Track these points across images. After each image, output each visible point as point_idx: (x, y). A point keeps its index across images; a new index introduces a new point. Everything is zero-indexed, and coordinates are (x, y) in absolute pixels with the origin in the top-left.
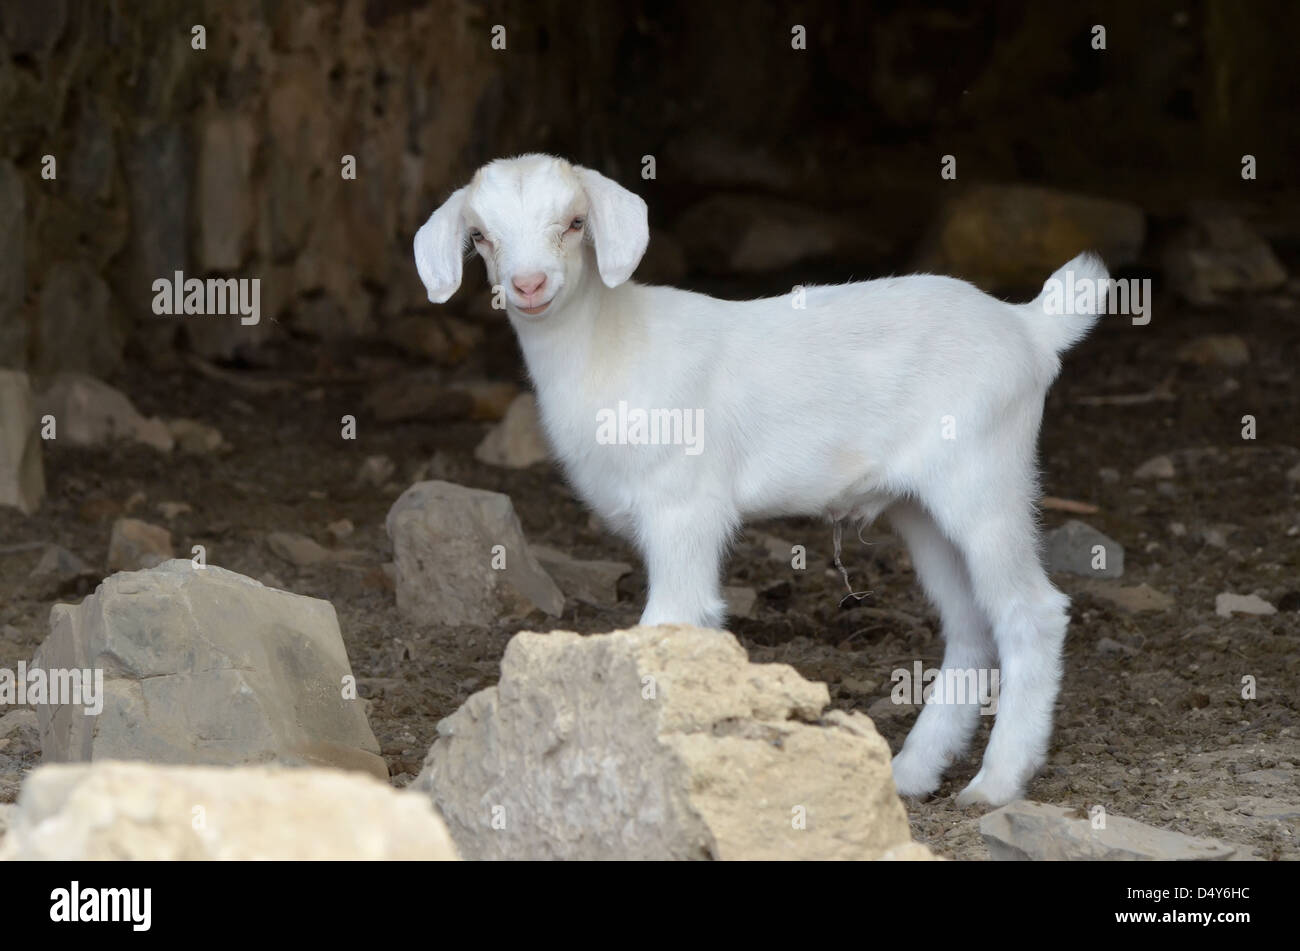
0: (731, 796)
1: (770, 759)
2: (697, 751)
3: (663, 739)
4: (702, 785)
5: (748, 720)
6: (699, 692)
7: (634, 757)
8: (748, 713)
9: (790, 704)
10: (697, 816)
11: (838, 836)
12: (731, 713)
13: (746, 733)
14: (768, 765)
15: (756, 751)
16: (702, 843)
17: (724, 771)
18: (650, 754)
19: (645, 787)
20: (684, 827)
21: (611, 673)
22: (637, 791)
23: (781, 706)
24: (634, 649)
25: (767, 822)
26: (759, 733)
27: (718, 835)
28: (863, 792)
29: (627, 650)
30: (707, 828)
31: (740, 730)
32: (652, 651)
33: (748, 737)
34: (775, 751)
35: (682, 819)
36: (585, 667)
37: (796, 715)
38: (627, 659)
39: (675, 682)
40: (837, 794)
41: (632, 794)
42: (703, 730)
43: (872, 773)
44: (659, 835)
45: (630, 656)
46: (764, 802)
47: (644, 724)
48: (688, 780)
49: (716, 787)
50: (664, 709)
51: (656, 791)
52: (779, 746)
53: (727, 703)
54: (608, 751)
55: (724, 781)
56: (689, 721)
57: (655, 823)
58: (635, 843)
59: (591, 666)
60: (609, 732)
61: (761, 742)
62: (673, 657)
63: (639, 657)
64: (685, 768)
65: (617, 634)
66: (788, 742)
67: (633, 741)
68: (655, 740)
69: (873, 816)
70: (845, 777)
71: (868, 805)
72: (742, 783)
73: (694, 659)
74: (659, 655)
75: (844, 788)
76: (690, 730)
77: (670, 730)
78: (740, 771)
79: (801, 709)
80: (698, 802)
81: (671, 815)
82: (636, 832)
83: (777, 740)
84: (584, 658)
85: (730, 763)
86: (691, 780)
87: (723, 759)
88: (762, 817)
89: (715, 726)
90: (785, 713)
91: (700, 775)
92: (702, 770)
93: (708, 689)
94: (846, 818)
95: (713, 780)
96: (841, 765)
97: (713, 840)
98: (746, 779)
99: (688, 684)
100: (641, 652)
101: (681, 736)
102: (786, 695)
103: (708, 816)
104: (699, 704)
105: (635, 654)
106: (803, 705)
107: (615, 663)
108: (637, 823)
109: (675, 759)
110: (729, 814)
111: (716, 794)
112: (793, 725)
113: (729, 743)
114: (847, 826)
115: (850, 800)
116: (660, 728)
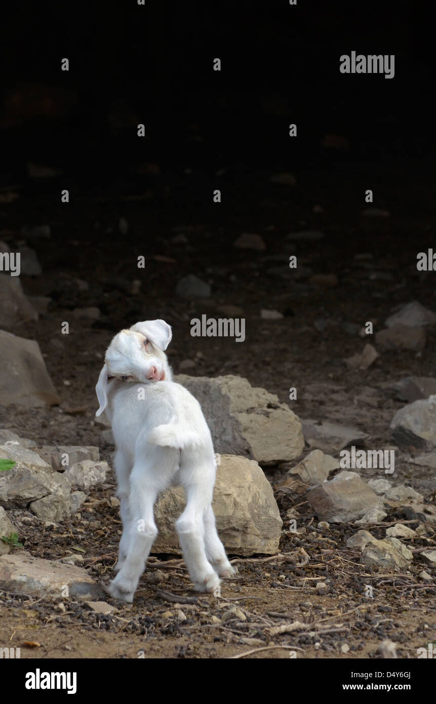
0: (254, 433)
1: (265, 421)
2: (243, 418)
3: (231, 415)
4: (245, 430)
5: (257, 408)
6: (242, 399)
7: (220, 419)
8: (257, 406)
9: (268, 402)
10: (245, 439)
11: (287, 446)
12: (252, 406)
13: (257, 412)
14: (265, 423)
15: (262, 418)
16: (246, 448)
17: (252, 425)
18: (227, 419)
19: (225, 430)
20: (240, 443)
21: (211, 392)
22: (222, 430)
23: (265, 403)
24: (219, 385)
25: (266, 441)
26: (260, 412)
27: (252, 446)
28: (294, 431)
29: (217, 385)
30: (248, 444)
31: (255, 411)
32: (226, 386)
33: (257, 414)
34: (267, 418)
35: (239, 441)
36: (200, 389)
37: (269, 406)
38: (217, 388)
39: (235, 396)
40: (287, 432)
41: (219, 431)
42: (244, 412)
43: (297, 425)
44: (230, 445)
45: (218, 387)
46: (265, 435)
47: (224, 409)
48: (242, 429)
49: (250, 430)
50: (232, 405)
51: (229, 431)
52: (268, 417)
53: (252, 403)
54: (209, 417)
55: (252, 428)
56: (240, 409)
57: (228, 441)
58: (219, 446)
59: (202, 389)
60: (210, 411)
61: (262, 415)
62: (233, 388)
63: (222, 388)
64: (240, 424)
65: (212, 379)
66: (271, 415)
67: (220, 414)
68: (229, 415)
69: (297, 439)
70: (289, 426)
71: (296, 435)
72: (258, 429)
73: (239, 388)
74: (228, 387)
75: (289, 430)
76: (240, 412)
77: (233, 412)
78: (257, 425)
79: (271, 404)
80: (245, 435)
81: (234, 438)
82: (220, 443)
83: (267, 415)
84: (199, 386)
85: (253, 423)
86: (242, 428)
87: (251, 421)
88: (264, 440)
89: (247, 410)
90: (266, 405)
91: (246, 427)
92: (246, 425)
93: (244, 398)
94: (290, 440)
95: (249, 428)
96: (287, 423)
97: (250, 447)
98: (259, 428)
99: (239, 397)
100: (222, 386)
101: (238, 414)
102: (267, 400)
103: (248, 440)
104: (243, 403)
105: (220, 387)
106: (272, 402)
107: (212, 389)
108: (221, 440)
109: (237, 421)
110: (254, 439)
111: (249, 432)
112: (270, 410)
113: (252, 416)
114: (290, 442)
115: (290, 434)
116: (230, 411)
